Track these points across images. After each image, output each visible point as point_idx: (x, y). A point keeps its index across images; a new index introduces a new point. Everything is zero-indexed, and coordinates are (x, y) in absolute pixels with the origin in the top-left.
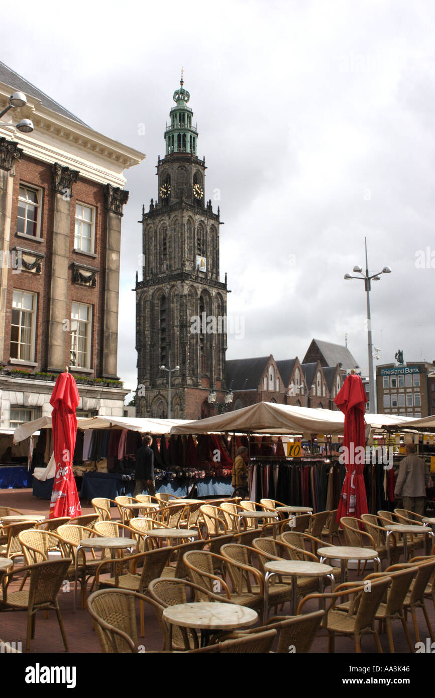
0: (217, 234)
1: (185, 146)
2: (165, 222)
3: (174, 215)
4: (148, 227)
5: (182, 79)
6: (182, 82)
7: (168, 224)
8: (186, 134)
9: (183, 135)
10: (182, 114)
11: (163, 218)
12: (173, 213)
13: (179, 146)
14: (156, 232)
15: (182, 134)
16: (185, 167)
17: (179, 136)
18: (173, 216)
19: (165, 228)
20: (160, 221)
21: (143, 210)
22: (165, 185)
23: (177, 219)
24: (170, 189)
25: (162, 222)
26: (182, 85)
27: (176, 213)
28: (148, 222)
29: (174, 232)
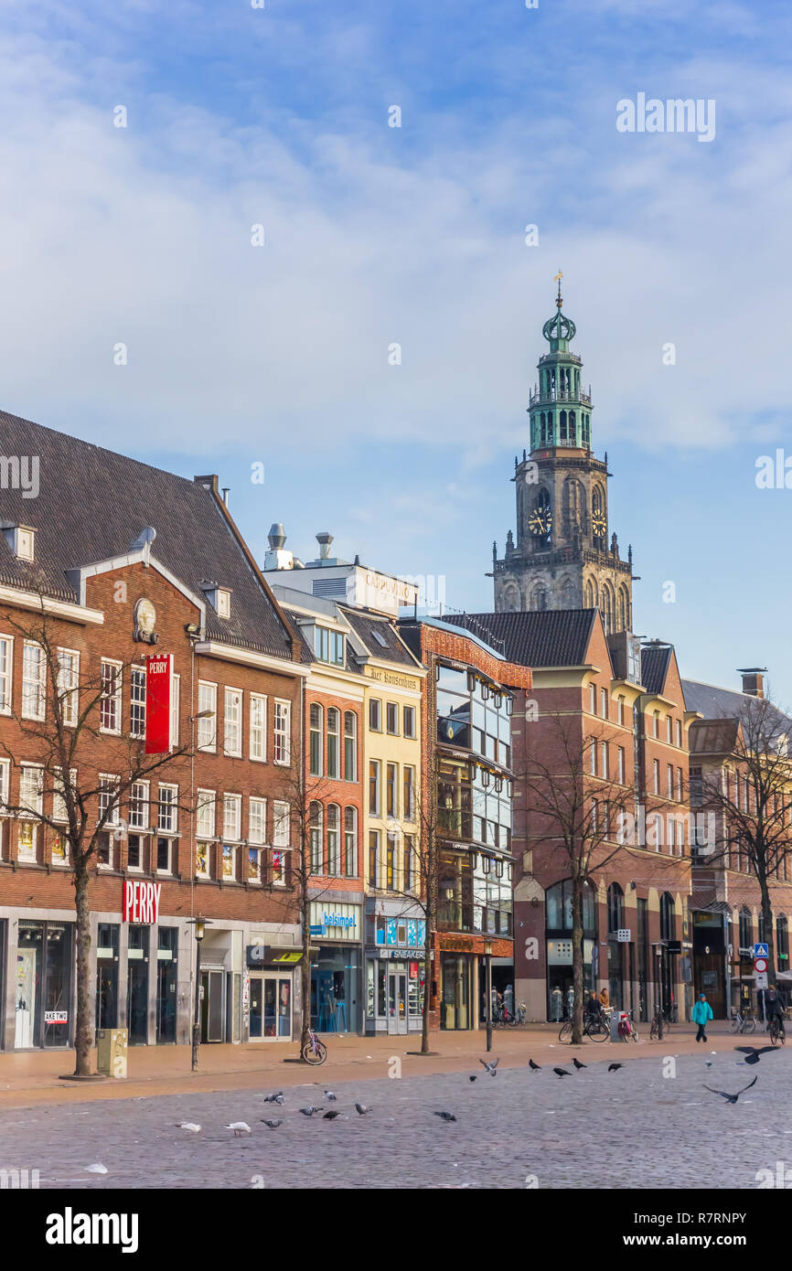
0: (628, 600)
1: (573, 436)
2: (543, 581)
3: (562, 572)
4: (507, 586)
5: (559, 295)
6: (559, 300)
7: (548, 585)
8: (576, 411)
9: (570, 413)
10: (565, 370)
11: (539, 573)
12: (561, 568)
13: (563, 435)
14: (523, 598)
15: (568, 411)
16: (578, 480)
17: (563, 414)
18: (559, 573)
19: (542, 592)
20: (532, 579)
21: (495, 551)
22: (540, 509)
23: (568, 579)
24: (550, 520)
25: (536, 581)
26: (559, 306)
27: (569, 568)
28: (506, 578)
29: (563, 603)
